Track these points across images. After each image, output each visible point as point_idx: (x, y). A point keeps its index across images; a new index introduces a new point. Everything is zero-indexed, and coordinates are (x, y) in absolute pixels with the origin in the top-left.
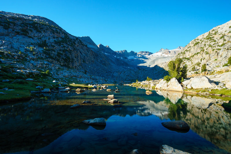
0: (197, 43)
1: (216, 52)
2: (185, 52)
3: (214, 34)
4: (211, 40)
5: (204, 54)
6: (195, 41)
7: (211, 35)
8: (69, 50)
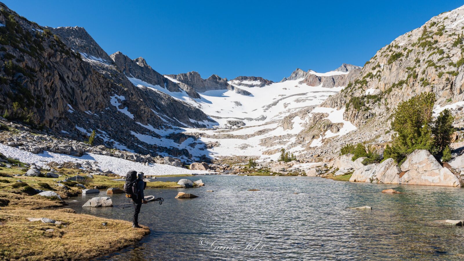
0: (397, 56)
1: (448, 79)
2: (368, 79)
3: (436, 34)
4: (431, 48)
5: (416, 84)
6: (391, 51)
7: (430, 35)
8: (27, 66)
